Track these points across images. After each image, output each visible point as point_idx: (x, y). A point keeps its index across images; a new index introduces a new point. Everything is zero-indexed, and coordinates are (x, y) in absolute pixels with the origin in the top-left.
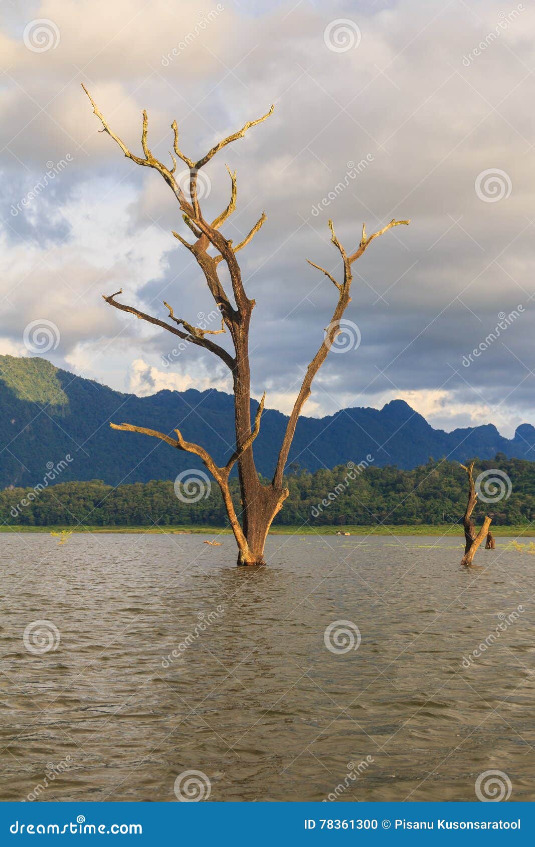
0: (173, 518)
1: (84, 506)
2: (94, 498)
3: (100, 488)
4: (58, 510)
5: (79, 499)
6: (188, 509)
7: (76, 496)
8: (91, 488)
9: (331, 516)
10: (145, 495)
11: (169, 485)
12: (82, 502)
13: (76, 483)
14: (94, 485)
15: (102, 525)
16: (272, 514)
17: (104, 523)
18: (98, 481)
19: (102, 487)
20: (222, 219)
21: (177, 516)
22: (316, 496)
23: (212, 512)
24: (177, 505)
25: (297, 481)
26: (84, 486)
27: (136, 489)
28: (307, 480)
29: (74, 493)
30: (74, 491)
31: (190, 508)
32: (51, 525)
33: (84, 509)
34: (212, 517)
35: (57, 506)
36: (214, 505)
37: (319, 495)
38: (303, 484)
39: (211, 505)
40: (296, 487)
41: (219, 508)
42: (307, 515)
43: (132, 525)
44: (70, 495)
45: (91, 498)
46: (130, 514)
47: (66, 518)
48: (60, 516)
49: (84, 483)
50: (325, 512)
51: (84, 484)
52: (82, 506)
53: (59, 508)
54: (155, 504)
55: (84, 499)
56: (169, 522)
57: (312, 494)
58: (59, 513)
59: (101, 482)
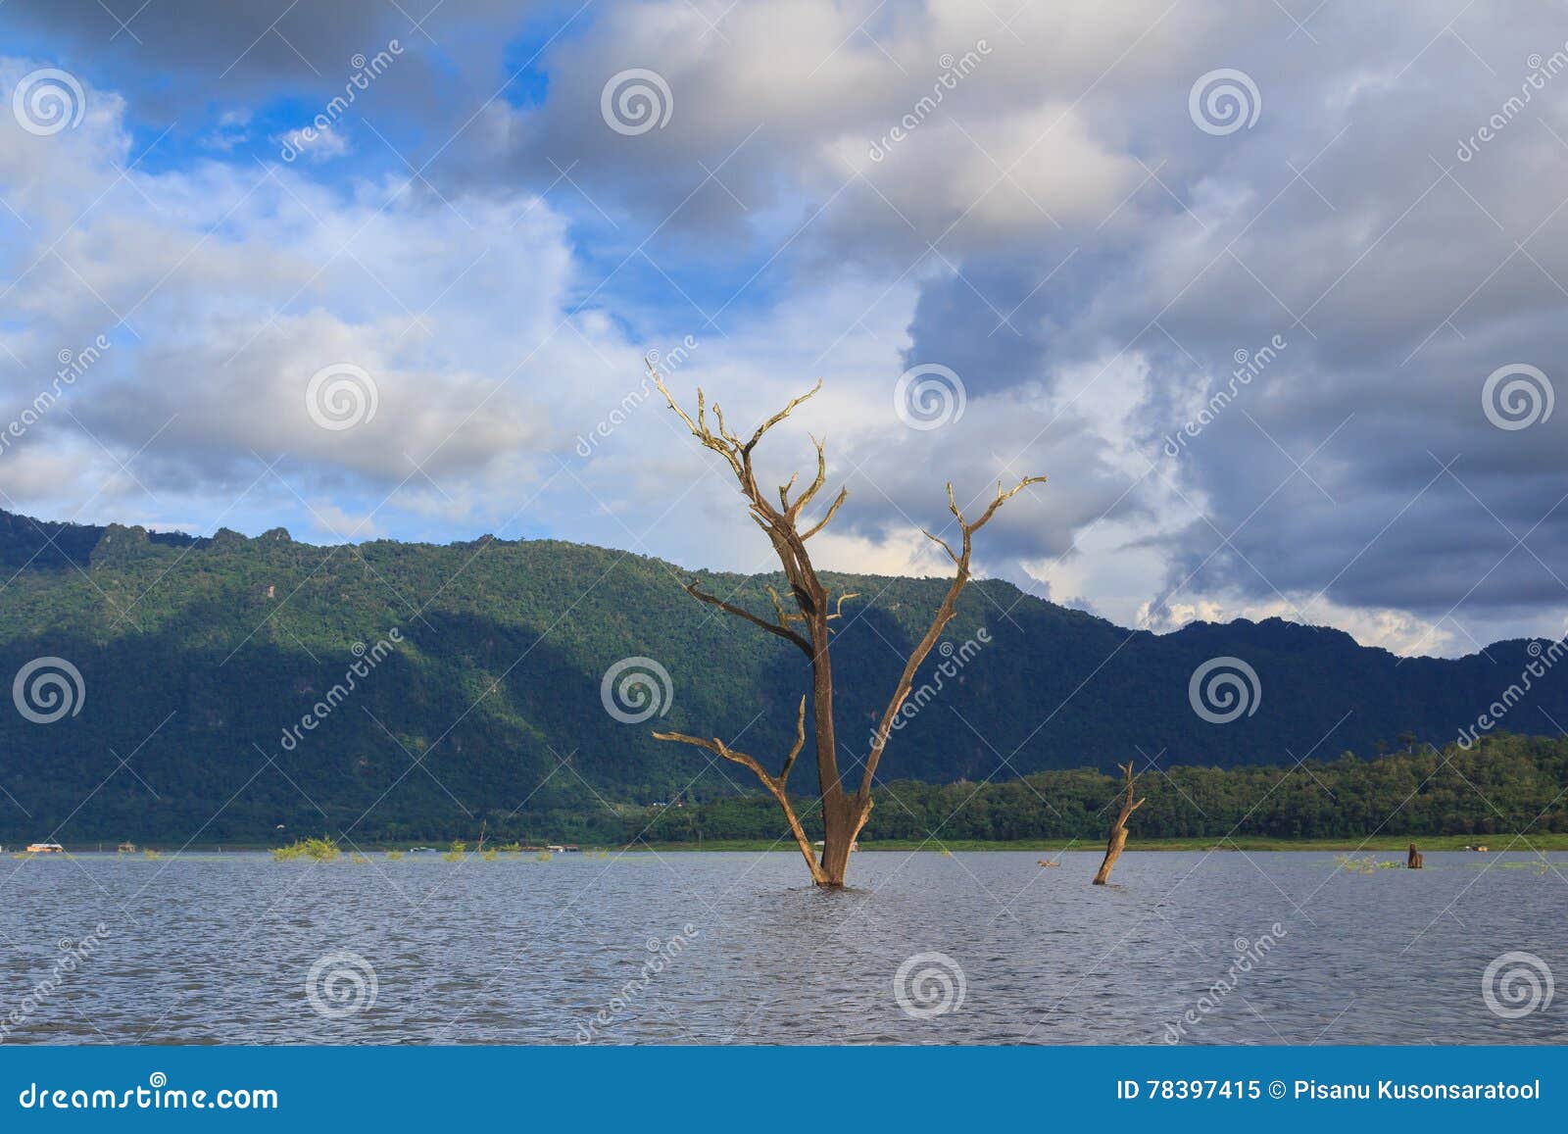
0: (1210, 827)
1: (1069, 809)
2: (1083, 797)
3: (1092, 780)
4: (1030, 816)
5: (1060, 797)
6: (1234, 812)
7: (1057, 793)
8: (1080, 780)
9: (1470, 821)
10: (1165, 790)
11: (1201, 773)
12: (1065, 802)
13: (1056, 775)
14: (1084, 776)
15: (1098, 839)
16: (855, 826)
17: (1101, 834)
18: (1090, 769)
19: (1095, 778)
20: (810, 493)
21: (1216, 822)
22: (1444, 788)
23: (1271, 817)
24: (1216, 806)
25: (1411, 763)
26: (1068, 778)
27: (1150, 780)
28: (1428, 762)
29: (1053, 789)
30: (1053, 786)
31: (1236, 809)
32: (1020, 838)
33: (1068, 813)
34: (1274, 824)
35: (1028, 810)
36: (1275, 803)
37: (1450, 785)
38: (1422, 767)
39: (1270, 804)
40: (1409, 773)
41: (1283, 808)
42: (1430, 818)
43: (1145, 838)
44: (1047, 791)
45: (1080, 797)
46: (1141, 821)
47: (1042, 828)
48: (1032, 825)
49: (1069, 772)
50: (1459, 812)
51: (1068, 774)
52: (1065, 809)
53: (1031, 812)
54: (1180, 805)
55: (1069, 798)
56: (1203, 832)
57: (1438, 785)
58: (1031, 820)
59: (1095, 771)
